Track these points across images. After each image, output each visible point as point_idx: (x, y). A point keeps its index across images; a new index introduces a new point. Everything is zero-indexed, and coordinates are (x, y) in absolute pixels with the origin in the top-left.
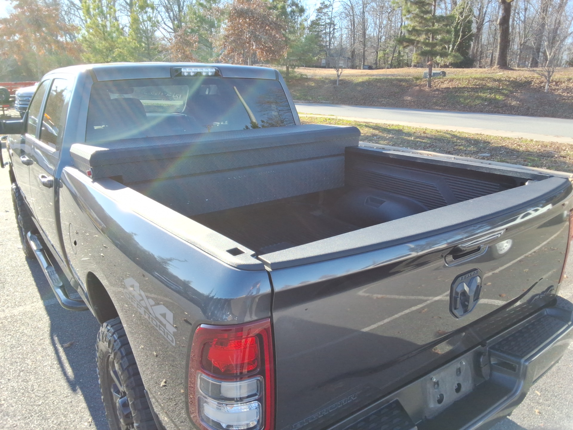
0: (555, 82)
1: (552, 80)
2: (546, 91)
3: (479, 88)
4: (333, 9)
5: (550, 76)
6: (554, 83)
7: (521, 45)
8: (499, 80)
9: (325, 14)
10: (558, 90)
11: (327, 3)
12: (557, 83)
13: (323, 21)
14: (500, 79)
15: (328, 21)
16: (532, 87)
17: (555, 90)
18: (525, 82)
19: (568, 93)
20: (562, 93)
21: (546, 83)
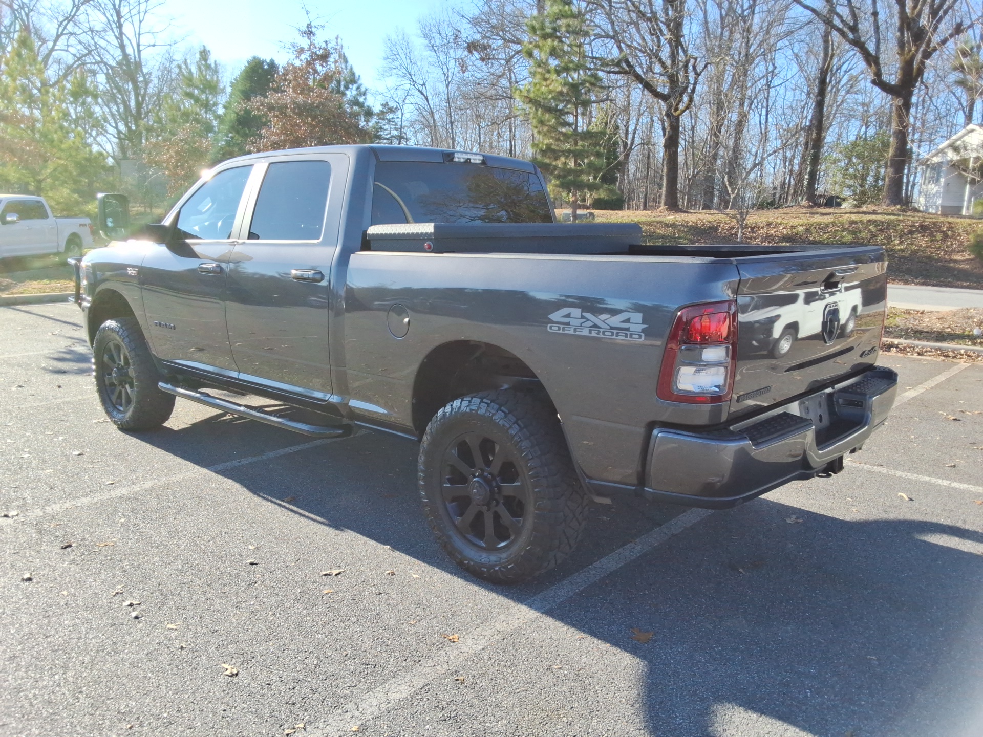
0: (751, 227)
1: (746, 225)
2: (739, 240)
3: (647, 236)
4: (403, 114)
5: (744, 219)
6: (749, 230)
7: (689, 180)
8: (673, 225)
9: (389, 121)
10: (755, 238)
11: (392, 104)
12: (752, 229)
13: (387, 132)
14: (674, 223)
15: (395, 133)
16: (719, 235)
17: (751, 238)
18: (710, 228)
19: (769, 242)
20: (762, 242)
21: (738, 228)
